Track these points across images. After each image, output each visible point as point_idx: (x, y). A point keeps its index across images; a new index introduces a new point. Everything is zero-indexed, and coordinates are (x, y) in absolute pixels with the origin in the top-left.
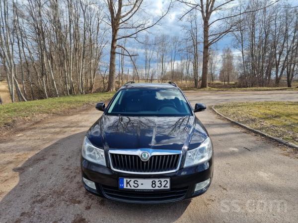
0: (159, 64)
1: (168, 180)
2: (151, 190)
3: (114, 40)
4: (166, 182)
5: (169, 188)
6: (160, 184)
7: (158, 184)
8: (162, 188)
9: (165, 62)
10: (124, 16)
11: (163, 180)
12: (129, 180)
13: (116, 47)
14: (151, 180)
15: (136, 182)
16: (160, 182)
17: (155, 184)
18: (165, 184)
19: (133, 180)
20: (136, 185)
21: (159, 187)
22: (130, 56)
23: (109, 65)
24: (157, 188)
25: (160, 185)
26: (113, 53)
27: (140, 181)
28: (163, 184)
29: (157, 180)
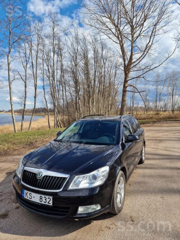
0: (170, 97)
1: (51, 198)
2: (39, 203)
3: (126, 81)
4: (49, 199)
5: (51, 205)
6: (46, 199)
7: (44, 199)
8: (47, 203)
9: (175, 95)
10: (134, 62)
11: (47, 197)
12: (27, 192)
13: (127, 87)
14: (39, 195)
15: (30, 194)
16: (45, 198)
17: (42, 199)
18: (48, 201)
19: (29, 192)
20: (30, 197)
21: (44, 202)
22: (139, 92)
23: (121, 100)
24: (43, 203)
25: (45, 201)
26: (124, 91)
27: (33, 194)
28: (48, 200)
29: (43, 196)
